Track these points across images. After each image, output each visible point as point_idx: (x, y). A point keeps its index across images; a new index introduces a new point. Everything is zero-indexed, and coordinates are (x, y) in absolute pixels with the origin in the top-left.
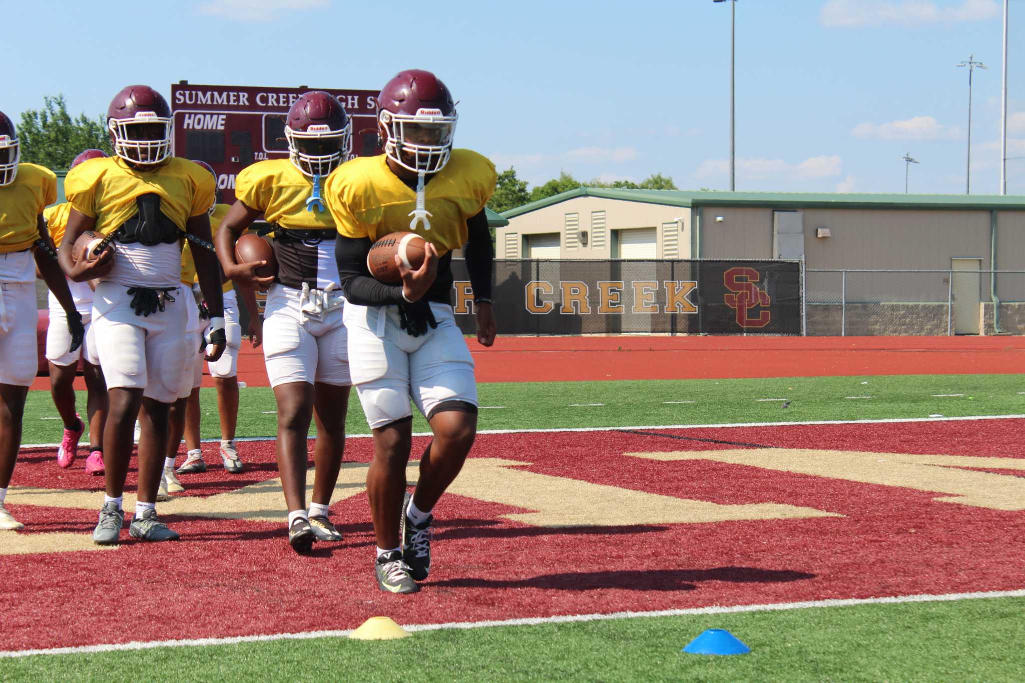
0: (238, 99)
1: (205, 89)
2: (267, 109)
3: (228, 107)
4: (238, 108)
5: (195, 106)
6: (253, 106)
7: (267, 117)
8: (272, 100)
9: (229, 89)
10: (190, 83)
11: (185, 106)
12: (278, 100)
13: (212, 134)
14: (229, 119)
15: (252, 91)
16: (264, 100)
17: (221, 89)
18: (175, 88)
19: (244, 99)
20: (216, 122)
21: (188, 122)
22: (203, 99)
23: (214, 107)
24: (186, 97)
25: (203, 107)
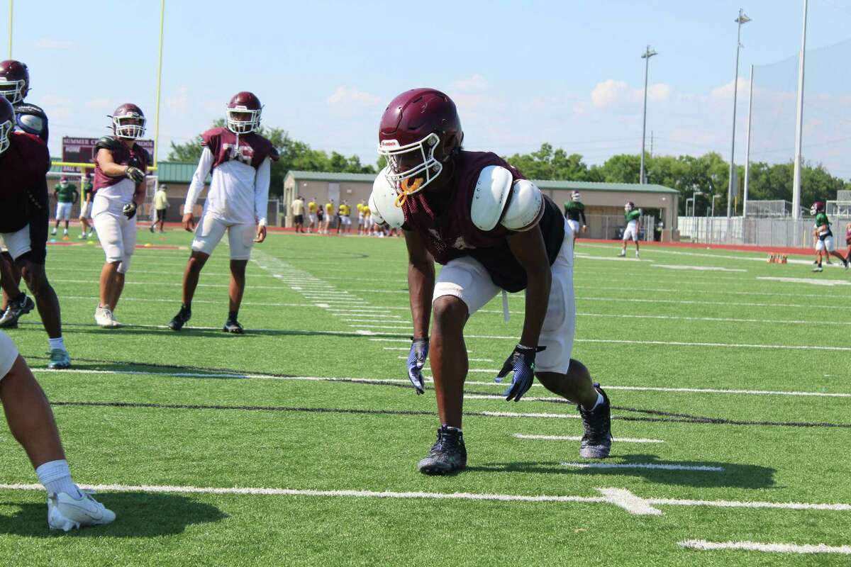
0: (85, 142)
1: (74, 139)
3: (81, 145)
4: (85, 144)
5: (71, 144)
6: (90, 144)
9: (82, 139)
10: (70, 136)
11: (66, 144)
13: (76, 154)
14: (82, 149)
15: (90, 140)
16: (94, 142)
17: (79, 139)
19: (87, 142)
20: (77, 150)
21: (67, 149)
22: (73, 142)
23: (76, 144)
24: (67, 141)
25: (73, 144)
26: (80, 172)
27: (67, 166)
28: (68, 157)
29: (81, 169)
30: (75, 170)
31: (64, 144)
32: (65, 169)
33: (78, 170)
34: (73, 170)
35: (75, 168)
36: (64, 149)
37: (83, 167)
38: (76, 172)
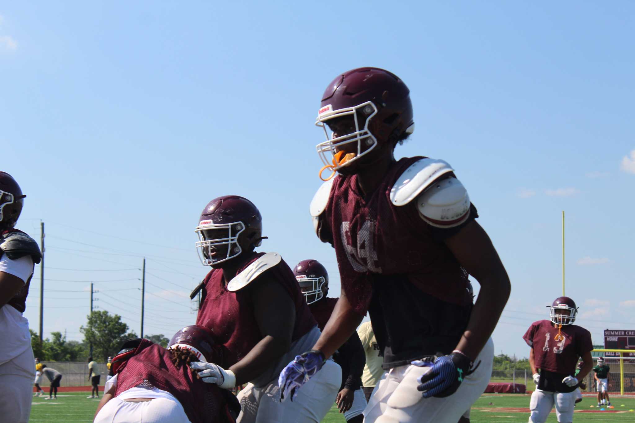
0: (621, 333)
1: (613, 331)
2: (629, 335)
3: (619, 335)
4: (621, 335)
5: (610, 335)
6: (625, 335)
7: (629, 338)
8: (630, 333)
9: (619, 331)
10: (609, 329)
11: (607, 335)
12: (632, 333)
13: (614, 342)
14: (619, 339)
15: (625, 331)
16: (628, 333)
17: (617, 331)
18: (605, 331)
19: (623, 333)
20: (615, 339)
21: (608, 339)
22: (612, 333)
23: (615, 335)
24: (608, 333)
25: (612, 335)
26: (619, 356)
27: (608, 352)
28: (608, 345)
29: (620, 354)
30: (615, 354)
31: (605, 335)
32: (607, 354)
33: (617, 355)
34: (613, 355)
35: (615, 353)
36: (606, 339)
37: (621, 353)
38: (615, 356)
